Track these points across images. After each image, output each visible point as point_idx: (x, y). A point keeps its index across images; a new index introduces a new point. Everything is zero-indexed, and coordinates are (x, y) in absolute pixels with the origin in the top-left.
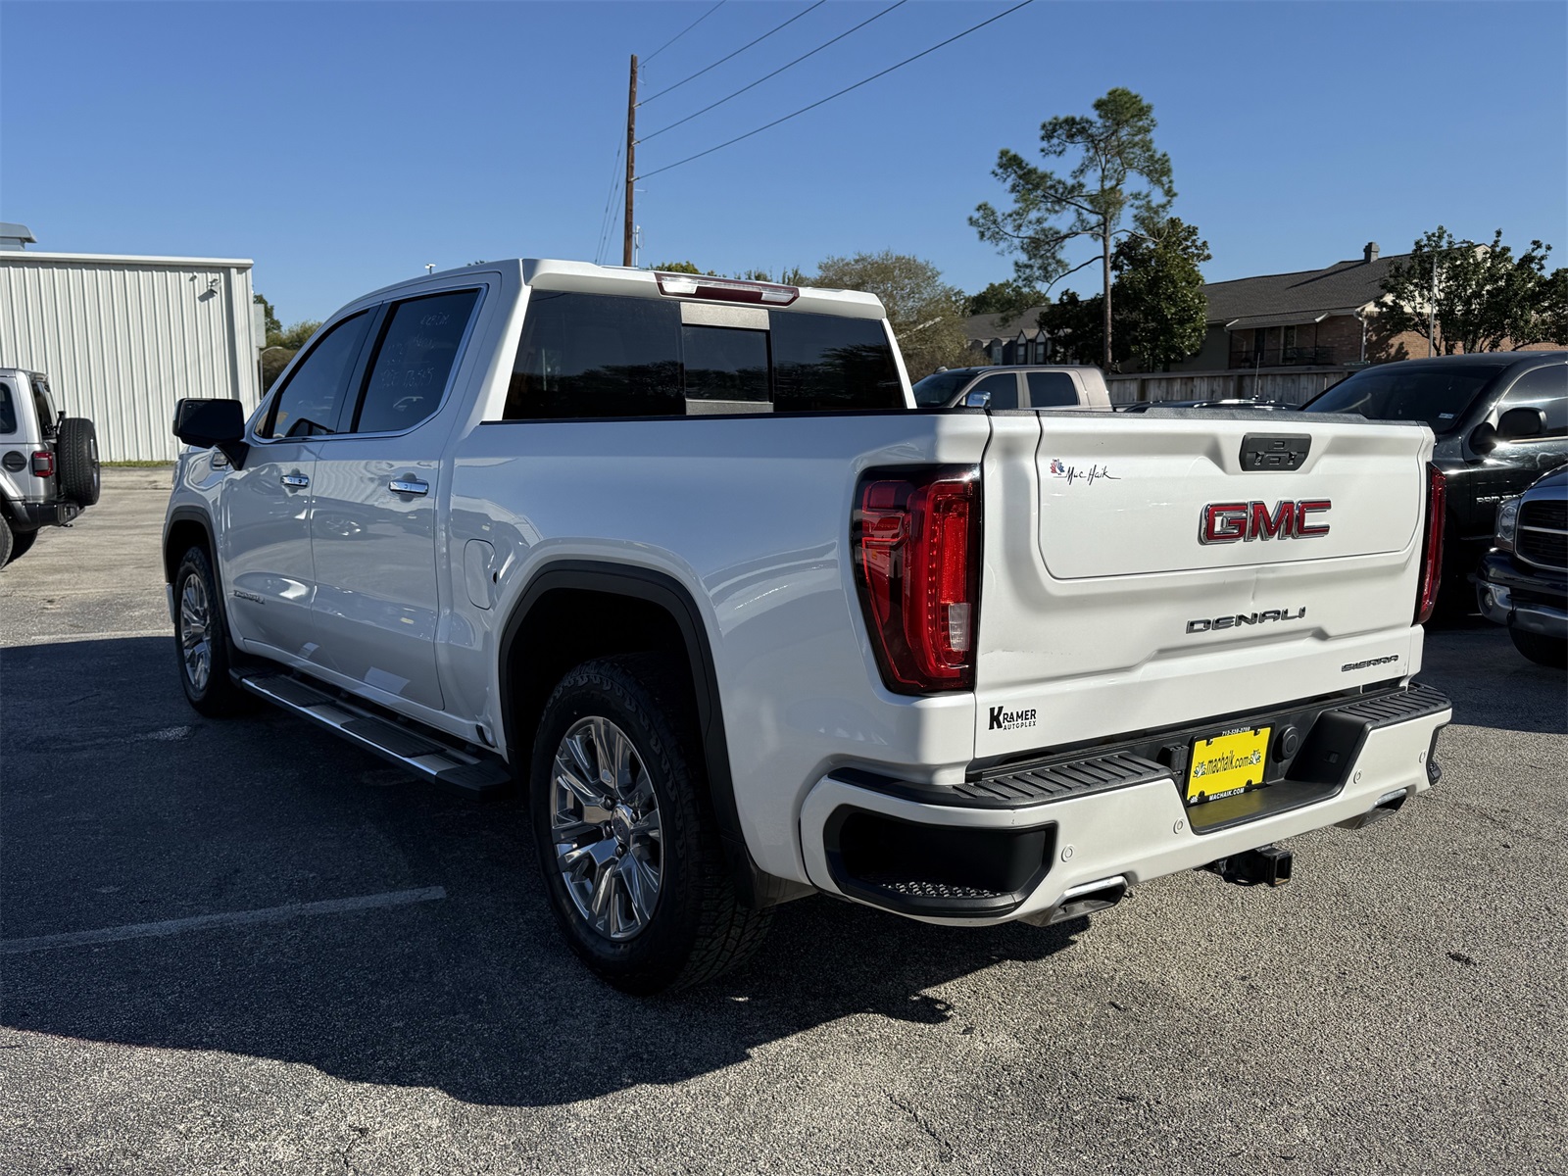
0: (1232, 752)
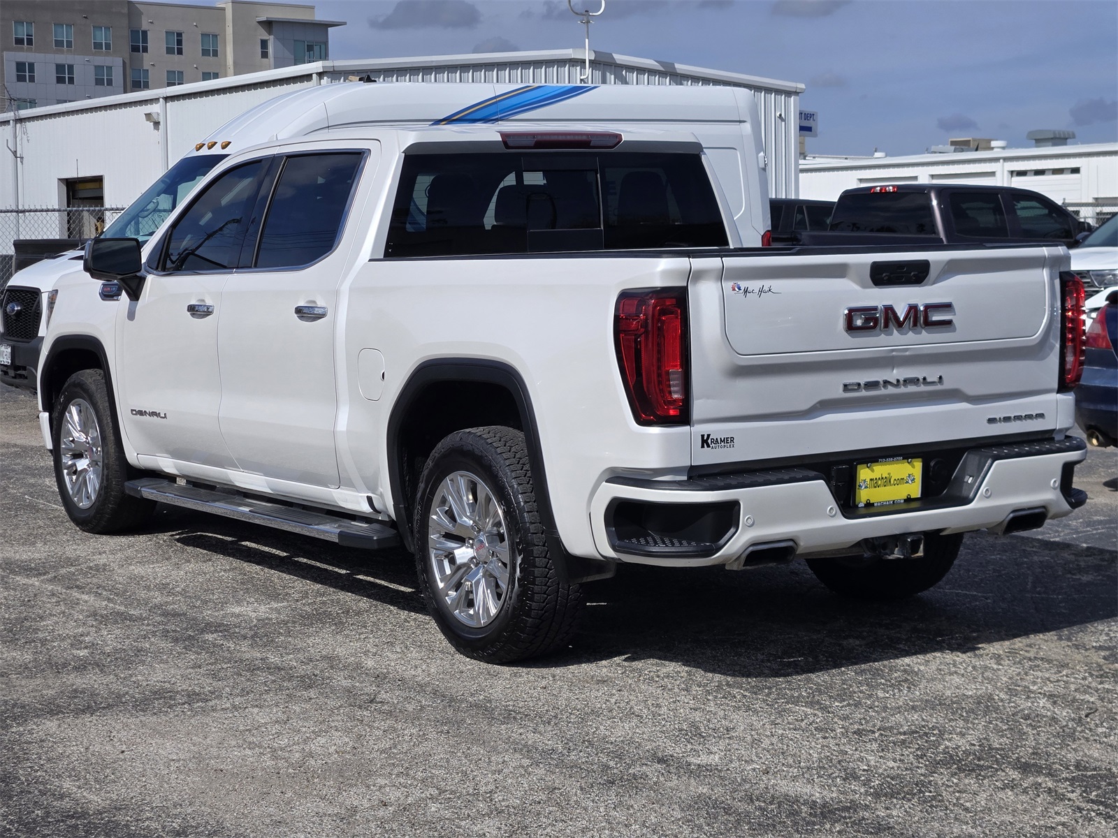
0: (889, 474)
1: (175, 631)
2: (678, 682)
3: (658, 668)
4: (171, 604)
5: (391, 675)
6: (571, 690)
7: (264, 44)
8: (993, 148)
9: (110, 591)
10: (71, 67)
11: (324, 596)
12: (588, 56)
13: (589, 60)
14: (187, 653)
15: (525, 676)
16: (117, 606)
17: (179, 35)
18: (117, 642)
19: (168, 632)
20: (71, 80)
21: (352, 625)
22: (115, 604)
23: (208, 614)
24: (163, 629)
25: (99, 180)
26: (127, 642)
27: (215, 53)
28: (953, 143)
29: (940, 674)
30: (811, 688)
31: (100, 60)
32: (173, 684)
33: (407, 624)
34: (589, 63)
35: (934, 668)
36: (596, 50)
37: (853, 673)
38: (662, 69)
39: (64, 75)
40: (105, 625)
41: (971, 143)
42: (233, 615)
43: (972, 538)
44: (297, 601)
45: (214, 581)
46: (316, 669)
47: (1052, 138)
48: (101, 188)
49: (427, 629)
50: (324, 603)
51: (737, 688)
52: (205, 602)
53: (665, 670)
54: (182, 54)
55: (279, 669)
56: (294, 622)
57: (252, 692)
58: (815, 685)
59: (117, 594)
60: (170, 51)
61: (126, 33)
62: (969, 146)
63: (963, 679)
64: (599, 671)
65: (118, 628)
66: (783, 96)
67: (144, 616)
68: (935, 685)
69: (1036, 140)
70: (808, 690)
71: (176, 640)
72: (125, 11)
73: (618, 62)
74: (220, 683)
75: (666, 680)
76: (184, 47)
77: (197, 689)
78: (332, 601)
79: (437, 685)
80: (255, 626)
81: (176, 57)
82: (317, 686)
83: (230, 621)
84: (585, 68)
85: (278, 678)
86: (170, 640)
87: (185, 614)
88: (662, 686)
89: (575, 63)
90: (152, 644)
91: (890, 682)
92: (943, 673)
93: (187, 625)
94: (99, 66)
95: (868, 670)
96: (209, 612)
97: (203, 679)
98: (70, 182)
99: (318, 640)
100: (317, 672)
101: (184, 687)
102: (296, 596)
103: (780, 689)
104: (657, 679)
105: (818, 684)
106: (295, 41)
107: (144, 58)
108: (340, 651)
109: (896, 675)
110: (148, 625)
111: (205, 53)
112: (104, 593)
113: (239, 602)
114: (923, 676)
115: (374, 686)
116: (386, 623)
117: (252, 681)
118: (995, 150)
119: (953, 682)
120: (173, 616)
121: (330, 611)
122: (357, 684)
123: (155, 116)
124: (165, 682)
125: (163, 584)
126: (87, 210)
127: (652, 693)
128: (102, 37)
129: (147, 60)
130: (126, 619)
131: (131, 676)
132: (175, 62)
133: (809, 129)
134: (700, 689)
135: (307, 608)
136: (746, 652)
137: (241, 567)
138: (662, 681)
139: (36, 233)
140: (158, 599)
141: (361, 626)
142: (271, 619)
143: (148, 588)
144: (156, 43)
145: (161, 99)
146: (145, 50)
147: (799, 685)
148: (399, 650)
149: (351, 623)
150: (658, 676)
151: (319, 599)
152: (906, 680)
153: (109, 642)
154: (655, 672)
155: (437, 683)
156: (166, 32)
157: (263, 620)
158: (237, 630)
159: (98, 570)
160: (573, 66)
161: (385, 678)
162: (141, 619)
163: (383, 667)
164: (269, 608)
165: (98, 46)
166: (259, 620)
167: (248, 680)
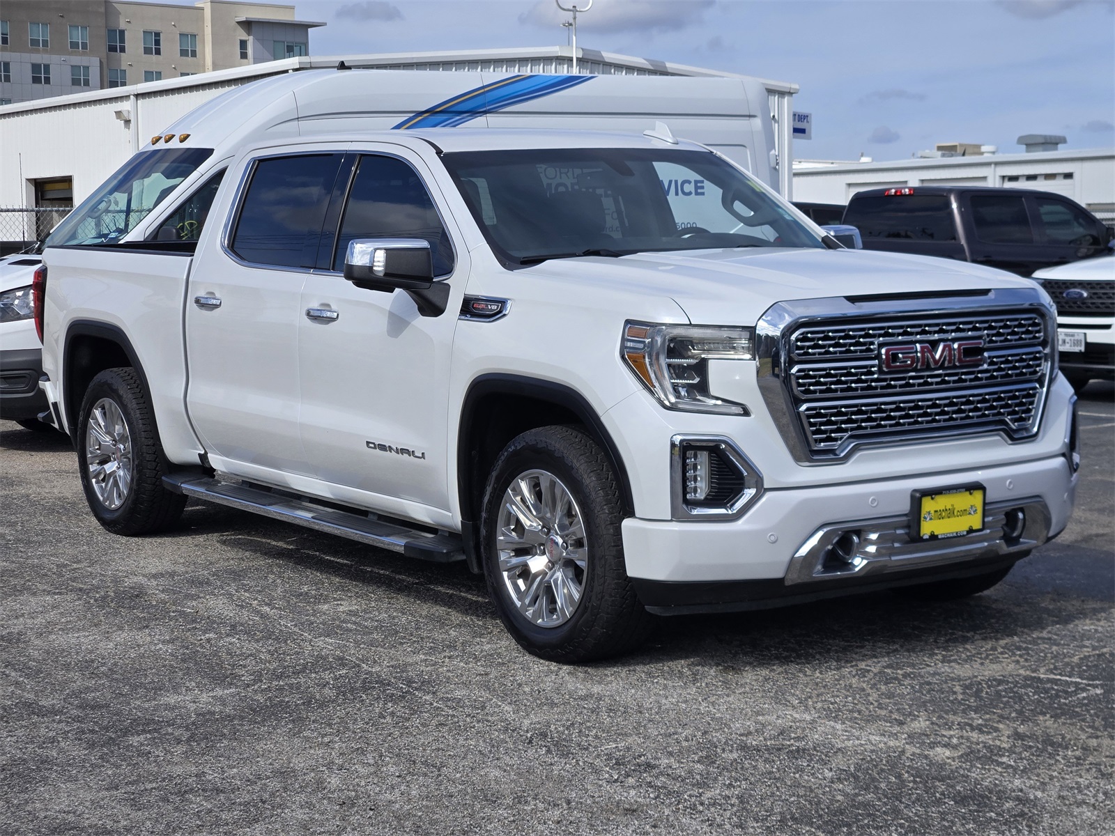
1: (92, 731)
2: (728, 814)
3: (701, 791)
4: (92, 691)
5: (360, 801)
6: (592, 825)
7: (243, 44)
8: (982, 153)
9: (20, 670)
10: (47, 67)
11: (281, 678)
12: (575, 54)
13: (577, 58)
14: (103, 766)
15: (532, 803)
16: (25, 694)
17: (158, 34)
18: (17, 748)
19: (83, 732)
20: (47, 80)
21: (313, 722)
22: (23, 690)
23: (138, 705)
24: (78, 728)
25: (68, 180)
26: (30, 746)
27: (194, 54)
28: (940, 148)
29: (1065, 805)
30: (902, 826)
31: (77, 60)
32: (79, 816)
33: (382, 720)
34: (577, 61)
35: (1054, 793)
36: (583, 48)
37: (952, 803)
38: (651, 68)
39: (40, 76)
40: (6, 722)
41: (958, 147)
42: (168, 707)
43: (1054, 600)
44: (248, 686)
45: (148, 657)
46: (265, 792)
47: (1043, 144)
48: (70, 189)
49: (407, 728)
50: (281, 689)
51: (806, 825)
52: (134, 688)
53: (709, 794)
54: (159, 54)
55: (218, 791)
56: (242, 718)
57: (181, 828)
58: (907, 821)
59: (28, 676)
60: (147, 51)
61: (103, 32)
62: (956, 151)
63: (1096, 813)
64: (625, 794)
65: (22, 726)
66: (777, 97)
67: (57, 708)
68: (1061, 821)
69: (1026, 145)
70: (900, 830)
71: (92, 745)
72: (102, 10)
73: (607, 61)
74: (140, 813)
75: (713, 809)
76: (162, 47)
77: (109, 824)
78: (291, 686)
79: (420, 817)
80: (193, 723)
81: (154, 57)
82: (264, 820)
83: (162, 717)
84: (572, 66)
85: (215, 806)
86: (84, 745)
87: (107, 706)
88: (708, 820)
89: (561, 61)
90: (61, 751)
91: (1003, 817)
92: (1067, 802)
93: (109, 722)
94: (76, 66)
95: (971, 797)
96: (138, 703)
97: (119, 807)
98: (40, 183)
99: (270, 746)
100: (266, 796)
101: (94, 821)
102: (247, 678)
103: (862, 827)
104: (701, 808)
105: (908, 819)
106: (274, 41)
107: (122, 59)
108: (298, 763)
109: (1007, 805)
110: (60, 722)
111: (184, 53)
112: (13, 674)
113: (175, 689)
114: (1044, 807)
115: (337, 819)
116: (356, 720)
117: (181, 811)
118: (985, 155)
119: (1084, 818)
120: (93, 708)
121: (288, 702)
122: (317, 816)
123: (125, 114)
124: (69, 812)
125: (86, 661)
126: (56, 211)
127: (697, 830)
128: (78, 36)
129: (125, 60)
130: (34, 713)
131: (27, 802)
132: (153, 61)
133: (802, 131)
134: (759, 824)
135: (259, 697)
136: (808, 765)
137: (184, 638)
138: (707, 812)
139: (8, 235)
140: (78, 682)
141: (325, 723)
142: (213, 713)
143: (67, 667)
144: (134, 44)
145: (132, 97)
146: (123, 50)
147: (886, 821)
148: (371, 761)
149: (313, 718)
150: (702, 804)
151: (275, 683)
152: (1022, 814)
153: (8, 749)
154: (697, 796)
155: (420, 814)
156: (144, 32)
157: (203, 715)
158: (170, 730)
159: (9, 641)
160: (560, 64)
161: (353, 805)
162: (53, 711)
163: (351, 787)
164: (212, 697)
165: (74, 45)
166: (198, 715)
167: (176, 809)
